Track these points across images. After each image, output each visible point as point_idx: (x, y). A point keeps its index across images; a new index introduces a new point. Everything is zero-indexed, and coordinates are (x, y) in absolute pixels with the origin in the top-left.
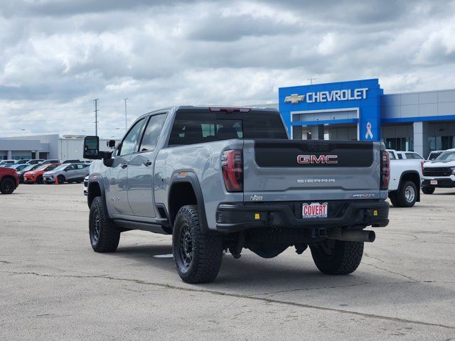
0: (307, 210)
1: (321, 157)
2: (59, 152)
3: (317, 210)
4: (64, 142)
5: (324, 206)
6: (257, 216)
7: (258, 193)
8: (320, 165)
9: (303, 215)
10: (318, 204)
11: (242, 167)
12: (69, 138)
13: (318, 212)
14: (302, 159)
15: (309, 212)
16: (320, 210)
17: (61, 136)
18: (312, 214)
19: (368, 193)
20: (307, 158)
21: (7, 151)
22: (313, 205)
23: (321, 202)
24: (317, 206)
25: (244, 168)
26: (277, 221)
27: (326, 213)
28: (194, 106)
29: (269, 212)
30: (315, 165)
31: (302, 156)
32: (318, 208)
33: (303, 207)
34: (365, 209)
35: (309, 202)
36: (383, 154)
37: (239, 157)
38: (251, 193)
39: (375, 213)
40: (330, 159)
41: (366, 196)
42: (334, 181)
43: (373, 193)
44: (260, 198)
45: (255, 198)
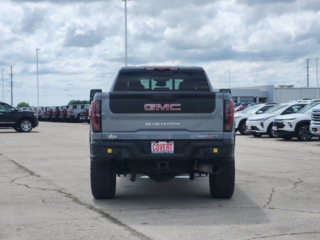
0: (155, 147)
1: (166, 106)
2: (275, 97)
3: (164, 147)
4: (278, 90)
5: (171, 145)
6: (110, 151)
7: (115, 133)
8: (165, 111)
9: (152, 150)
10: (165, 143)
11: (100, 113)
12: (282, 87)
13: (165, 149)
14: (149, 107)
15: (157, 148)
16: (167, 147)
17: (276, 86)
18: (160, 150)
19: (212, 134)
20: (152, 106)
21: (237, 97)
22: (160, 143)
23: (168, 141)
24: (164, 144)
25: (102, 114)
26: (125, 155)
27: (173, 150)
30: (160, 111)
31: (148, 105)
32: (165, 146)
33: (152, 145)
35: (157, 141)
36: (226, 102)
37: (98, 105)
38: (108, 133)
39: (216, 150)
40: (174, 107)
41: (209, 137)
42: (179, 124)
43: (217, 134)
44: (115, 137)
45: (111, 137)
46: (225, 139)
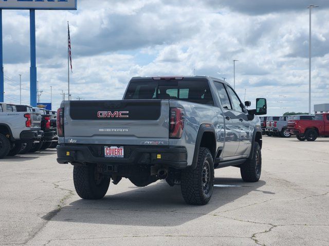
0: (108, 151)
5: (121, 149)
6: (68, 154)
7: (75, 138)
8: (115, 118)
9: (105, 154)
10: (116, 147)
13: (116, 153)
14: (101, 114)
15: (109, 153)
16: (118, 152)
18: (112, 154)
20: (105, 113)
22: (112, 148)
23: (118, 146)
27: (123, 154)
28: (142, 77)
29: (76, 151)
30: (111, 118)
31: (101, 112)
32: (116, 150)
33: (105, 149)
34: (150, 154)
35: (109, 146)
36: (172, 110)
37: (61, 112)
38: (68, 138)
39: (159, 156)
40: (122, 114)
41: (155, 143)
42: (127, 130)
43: (162, 141)
44: (75, 141)
45: (71, 141)
46: (171, 146)
